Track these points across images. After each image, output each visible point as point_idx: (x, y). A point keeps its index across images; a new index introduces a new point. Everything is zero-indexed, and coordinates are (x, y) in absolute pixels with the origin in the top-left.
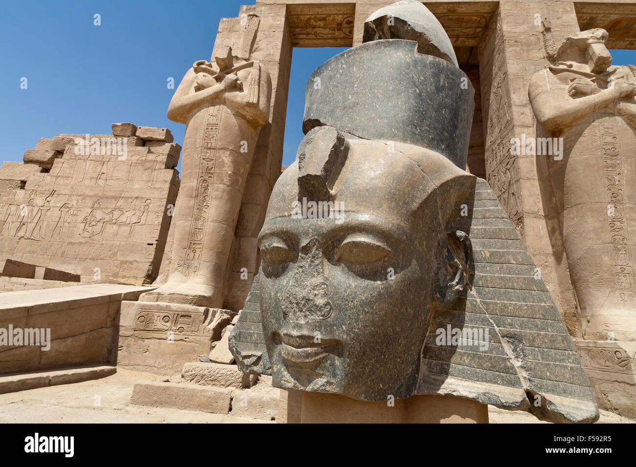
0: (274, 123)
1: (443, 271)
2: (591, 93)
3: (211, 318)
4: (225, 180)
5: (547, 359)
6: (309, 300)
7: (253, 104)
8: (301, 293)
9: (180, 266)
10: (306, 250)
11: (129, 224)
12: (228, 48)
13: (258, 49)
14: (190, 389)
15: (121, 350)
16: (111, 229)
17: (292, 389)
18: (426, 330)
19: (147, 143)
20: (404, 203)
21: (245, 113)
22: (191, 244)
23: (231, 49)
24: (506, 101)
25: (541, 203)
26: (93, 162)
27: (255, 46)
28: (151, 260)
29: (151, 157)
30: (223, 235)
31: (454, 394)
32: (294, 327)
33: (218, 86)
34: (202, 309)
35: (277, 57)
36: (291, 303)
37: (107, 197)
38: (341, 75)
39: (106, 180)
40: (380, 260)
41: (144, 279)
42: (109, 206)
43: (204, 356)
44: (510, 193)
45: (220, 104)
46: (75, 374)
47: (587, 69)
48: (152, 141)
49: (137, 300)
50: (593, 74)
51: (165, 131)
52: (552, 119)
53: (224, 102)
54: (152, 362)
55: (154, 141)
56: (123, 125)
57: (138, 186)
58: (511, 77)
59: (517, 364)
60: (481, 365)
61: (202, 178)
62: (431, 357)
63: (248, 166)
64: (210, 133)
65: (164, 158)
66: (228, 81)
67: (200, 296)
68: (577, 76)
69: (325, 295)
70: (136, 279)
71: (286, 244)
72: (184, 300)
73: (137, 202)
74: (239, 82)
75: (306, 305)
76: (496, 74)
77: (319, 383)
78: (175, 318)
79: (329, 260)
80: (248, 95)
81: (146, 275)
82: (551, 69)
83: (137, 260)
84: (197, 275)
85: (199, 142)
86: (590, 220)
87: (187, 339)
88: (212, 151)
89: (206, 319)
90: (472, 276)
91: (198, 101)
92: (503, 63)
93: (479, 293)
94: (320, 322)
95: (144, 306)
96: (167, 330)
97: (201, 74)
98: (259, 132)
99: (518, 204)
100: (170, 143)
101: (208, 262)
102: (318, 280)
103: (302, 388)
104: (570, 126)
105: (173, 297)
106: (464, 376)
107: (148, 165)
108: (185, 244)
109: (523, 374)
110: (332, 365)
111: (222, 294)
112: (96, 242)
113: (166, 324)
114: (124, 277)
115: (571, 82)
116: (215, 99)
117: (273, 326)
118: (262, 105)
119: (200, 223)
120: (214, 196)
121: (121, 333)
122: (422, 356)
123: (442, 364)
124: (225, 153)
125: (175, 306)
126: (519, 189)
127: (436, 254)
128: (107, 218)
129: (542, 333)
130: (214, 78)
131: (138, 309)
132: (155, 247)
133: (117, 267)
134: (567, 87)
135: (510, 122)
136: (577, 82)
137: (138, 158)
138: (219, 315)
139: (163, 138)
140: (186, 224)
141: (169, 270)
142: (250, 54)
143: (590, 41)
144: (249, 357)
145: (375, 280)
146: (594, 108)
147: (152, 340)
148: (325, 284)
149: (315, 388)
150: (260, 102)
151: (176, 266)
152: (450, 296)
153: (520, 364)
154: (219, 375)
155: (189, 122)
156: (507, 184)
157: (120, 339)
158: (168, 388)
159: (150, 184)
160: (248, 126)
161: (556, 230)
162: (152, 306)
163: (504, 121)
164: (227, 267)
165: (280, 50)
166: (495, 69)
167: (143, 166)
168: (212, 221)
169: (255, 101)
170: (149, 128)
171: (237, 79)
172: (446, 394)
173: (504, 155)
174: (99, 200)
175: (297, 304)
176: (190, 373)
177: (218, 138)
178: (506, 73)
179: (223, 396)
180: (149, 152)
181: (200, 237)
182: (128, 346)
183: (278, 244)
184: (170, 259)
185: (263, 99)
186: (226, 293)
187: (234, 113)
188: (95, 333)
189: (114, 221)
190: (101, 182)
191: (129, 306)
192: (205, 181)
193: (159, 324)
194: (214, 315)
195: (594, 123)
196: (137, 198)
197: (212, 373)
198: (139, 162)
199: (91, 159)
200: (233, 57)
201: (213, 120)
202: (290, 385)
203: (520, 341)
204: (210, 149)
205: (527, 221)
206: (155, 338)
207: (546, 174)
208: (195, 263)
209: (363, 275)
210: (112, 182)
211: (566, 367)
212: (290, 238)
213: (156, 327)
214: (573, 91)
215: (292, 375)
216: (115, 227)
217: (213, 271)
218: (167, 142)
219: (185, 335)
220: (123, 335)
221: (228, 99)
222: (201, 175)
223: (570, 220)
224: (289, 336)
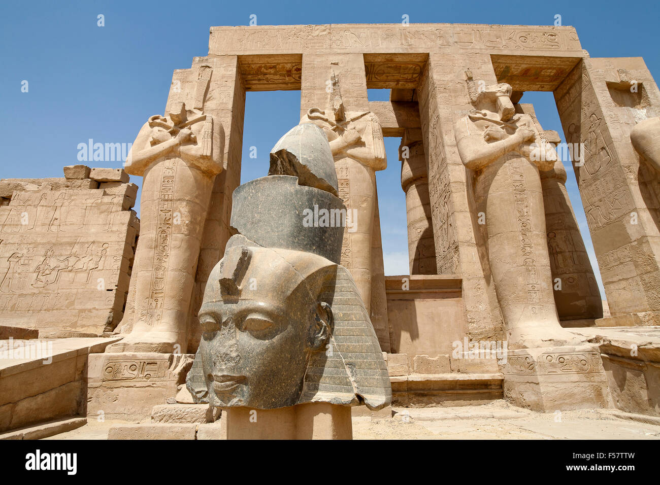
0: (229, 169)
1: (314, 328)
2: (501, 139)
3: (176, 364)
4: (183, 229)
5: (366, 375)
6: (227, 354)
7: (207, 156)
8: (223, 350)
9: (143, 315)
10: (226, 324)
11: (86, 270)
12: (182, 104)
13: (211, 98)
14: (159, 427)
15: (90, 401)
16: (66, 277)
17: (219, 406)
18: (306, 364)
19: (102, 185)
20: (282, 292)
21: (199, 165)
22: (153, 294)
23: (184, 105)
24: (440, 141)
25: (473, 232)
26: (44, 208)
27: (208, 96)
28: (111, 307)
29: (107, 199)
30: (184, 283)
31: (319, 401)
32: (219, 371)
33: (173, 140)
34: (167, 356)
35: (230, 106)
36: (218, 356)
37: (61, 244)
38: (251, 198)
39: (60, 225)
40: (267, 328)
41: (105, 326)
42: (64, 252)
43: (171, 400)
44: (449, 224)
45: (175, 157)
46: (47, 428)
47: (498, 117)
48: (106, 182)
49: (104, 352)
50: (502, 122)
51: (121, 171)
52: (472, 161)
53: (179, 155)
54: (122, 410)
55: (110, 182)
56: (76, 167)
57: (94, 231)
58: (442, 120)
59: (352, 379)
60: (335, 382)
61: (160, 229)
62: (309, 381)
63: (205, 214)
64: (167, 185)
65: (120, 200)
66: (183, 136)
67: (164, 343)
68: (490, 123)
69: (237, 350)
70: (97, 327)
71: (215, 320)
72: (149, 348)
73: (94, 247)
74: (192, 136)
75: (226, 357)
76: (432, 115)
77: (234, 401)
78: (141, 366)
79: (239, 330)
80: (201, 148)
81: (107, 323)
82: (470, 117)
83: (97, 307)
84: (161, 323)
85: (157, 195)
86: (506, 247)
87: (154, 385)
88: (170, 202)
89: (171, 364)
90: (333, 329)
91: (154, 155)
92: (436, 108)
93: (336, 339)
94: (234, 366)
95: (111, 357)
96: (135, 378)
97: (156, 129)
98: (214, 180)
99: (455, 234)
100: (125, 183)
101: (170, 310)
102: (233, 342)
103: (225, 405)
104: (487, 166)
105: (138, 347)
106: (327, 390)
107: (104, 208)
108: (147, 294)
109: (355, 385)
110: (242, 390)
111: (186, 338)
112: (50, 291)
113: (134, 372)
114: (83, 326)
115: (486, 128)
116: (171, 153)
117: (209, 371)
118: (216, 156)
119: (161, 272)
120: (172, 246)
121: (89, 385)
122: (304, 380)
123: (315, 384)
124: (182, 203)
125: (141, 355)
126: (455, 221)
127: (309, 318)
128: (62, 265)
129: (365, 360)
130: (169, 132)
131: (105, 361)
132: (115, 293)
133: (75, 316)
134: (483, 133)
135: (444, 160)
136: (490, 129)
137: (93, 201)
138: (184, 360)
139: (119, 178)
140: (147, 274)
141: (132, 320)
142: (203, 103)
143: (498, 94)
144: (200, 392)
145: (265, 340)
146: (505, 151)
147: (121, 389)
148: (236, 344)
149: (232, 404)
150: (214, 154)
151: (140, 315)
152: (317, 343)
153: (353, 379)
154: (185, 413)
155: (146, 175)
156: (446, 216)
157: (89, 391)
158: (140, 428)
159: (106, 228)
160: (203, 176)
161: (484, 256)
162: (118, 356)
163: (440, 159)
164: (189, 312)
165: (232, 99)
166: (431, 112)
167: (99, 209)
168: (172, 270)
169: (209, 154)
170: (103, 169)
171: (191, 134)
172: (315, 402)
173: (442, 189)
174: (52, 248)
175: (221, 357)
176: (159, 414)
177: (175, 189)
178: (438, 117)
179: (189, 430)
180: (105, 194)
181: (161, 286)
182: (98, 397)
183: (210, 320)
184: (133, 308)
185: (217, 151)
186: (190, 337)
187: (189, 165)
188: (64, 387)
189: (70, 268)
190: (54, 228)
191: (96, 358)
192: (164, 231)
193: (127, 373)
194: (178, 361)
195: (505, 164)
196: (93, 242)
197: (179, 412)
198: (94, 205)
199: (42, 204)
200: (186, 111)
201: (169, 173)
202: (218, 404)
203: (355, 366)
204: (167, 200)
205: (461, 249)
206: (123, 387)
207: (474, 207)
208: (158, 311)
209: (258, 337)
210: (65, 227)
211: (375, 378)
212: (216, 316)
213: (123, 376)
214: (487, 137)
215: (219, 398)
216: (71, 275)
217: (176, 318)
218: (123, 183)
219: (152, 381)
220: (91, 387)
221: (183, 153)
222: (159, 226)
223: (494, 247)
224: (217, 376)
